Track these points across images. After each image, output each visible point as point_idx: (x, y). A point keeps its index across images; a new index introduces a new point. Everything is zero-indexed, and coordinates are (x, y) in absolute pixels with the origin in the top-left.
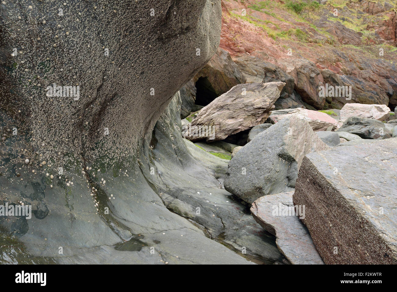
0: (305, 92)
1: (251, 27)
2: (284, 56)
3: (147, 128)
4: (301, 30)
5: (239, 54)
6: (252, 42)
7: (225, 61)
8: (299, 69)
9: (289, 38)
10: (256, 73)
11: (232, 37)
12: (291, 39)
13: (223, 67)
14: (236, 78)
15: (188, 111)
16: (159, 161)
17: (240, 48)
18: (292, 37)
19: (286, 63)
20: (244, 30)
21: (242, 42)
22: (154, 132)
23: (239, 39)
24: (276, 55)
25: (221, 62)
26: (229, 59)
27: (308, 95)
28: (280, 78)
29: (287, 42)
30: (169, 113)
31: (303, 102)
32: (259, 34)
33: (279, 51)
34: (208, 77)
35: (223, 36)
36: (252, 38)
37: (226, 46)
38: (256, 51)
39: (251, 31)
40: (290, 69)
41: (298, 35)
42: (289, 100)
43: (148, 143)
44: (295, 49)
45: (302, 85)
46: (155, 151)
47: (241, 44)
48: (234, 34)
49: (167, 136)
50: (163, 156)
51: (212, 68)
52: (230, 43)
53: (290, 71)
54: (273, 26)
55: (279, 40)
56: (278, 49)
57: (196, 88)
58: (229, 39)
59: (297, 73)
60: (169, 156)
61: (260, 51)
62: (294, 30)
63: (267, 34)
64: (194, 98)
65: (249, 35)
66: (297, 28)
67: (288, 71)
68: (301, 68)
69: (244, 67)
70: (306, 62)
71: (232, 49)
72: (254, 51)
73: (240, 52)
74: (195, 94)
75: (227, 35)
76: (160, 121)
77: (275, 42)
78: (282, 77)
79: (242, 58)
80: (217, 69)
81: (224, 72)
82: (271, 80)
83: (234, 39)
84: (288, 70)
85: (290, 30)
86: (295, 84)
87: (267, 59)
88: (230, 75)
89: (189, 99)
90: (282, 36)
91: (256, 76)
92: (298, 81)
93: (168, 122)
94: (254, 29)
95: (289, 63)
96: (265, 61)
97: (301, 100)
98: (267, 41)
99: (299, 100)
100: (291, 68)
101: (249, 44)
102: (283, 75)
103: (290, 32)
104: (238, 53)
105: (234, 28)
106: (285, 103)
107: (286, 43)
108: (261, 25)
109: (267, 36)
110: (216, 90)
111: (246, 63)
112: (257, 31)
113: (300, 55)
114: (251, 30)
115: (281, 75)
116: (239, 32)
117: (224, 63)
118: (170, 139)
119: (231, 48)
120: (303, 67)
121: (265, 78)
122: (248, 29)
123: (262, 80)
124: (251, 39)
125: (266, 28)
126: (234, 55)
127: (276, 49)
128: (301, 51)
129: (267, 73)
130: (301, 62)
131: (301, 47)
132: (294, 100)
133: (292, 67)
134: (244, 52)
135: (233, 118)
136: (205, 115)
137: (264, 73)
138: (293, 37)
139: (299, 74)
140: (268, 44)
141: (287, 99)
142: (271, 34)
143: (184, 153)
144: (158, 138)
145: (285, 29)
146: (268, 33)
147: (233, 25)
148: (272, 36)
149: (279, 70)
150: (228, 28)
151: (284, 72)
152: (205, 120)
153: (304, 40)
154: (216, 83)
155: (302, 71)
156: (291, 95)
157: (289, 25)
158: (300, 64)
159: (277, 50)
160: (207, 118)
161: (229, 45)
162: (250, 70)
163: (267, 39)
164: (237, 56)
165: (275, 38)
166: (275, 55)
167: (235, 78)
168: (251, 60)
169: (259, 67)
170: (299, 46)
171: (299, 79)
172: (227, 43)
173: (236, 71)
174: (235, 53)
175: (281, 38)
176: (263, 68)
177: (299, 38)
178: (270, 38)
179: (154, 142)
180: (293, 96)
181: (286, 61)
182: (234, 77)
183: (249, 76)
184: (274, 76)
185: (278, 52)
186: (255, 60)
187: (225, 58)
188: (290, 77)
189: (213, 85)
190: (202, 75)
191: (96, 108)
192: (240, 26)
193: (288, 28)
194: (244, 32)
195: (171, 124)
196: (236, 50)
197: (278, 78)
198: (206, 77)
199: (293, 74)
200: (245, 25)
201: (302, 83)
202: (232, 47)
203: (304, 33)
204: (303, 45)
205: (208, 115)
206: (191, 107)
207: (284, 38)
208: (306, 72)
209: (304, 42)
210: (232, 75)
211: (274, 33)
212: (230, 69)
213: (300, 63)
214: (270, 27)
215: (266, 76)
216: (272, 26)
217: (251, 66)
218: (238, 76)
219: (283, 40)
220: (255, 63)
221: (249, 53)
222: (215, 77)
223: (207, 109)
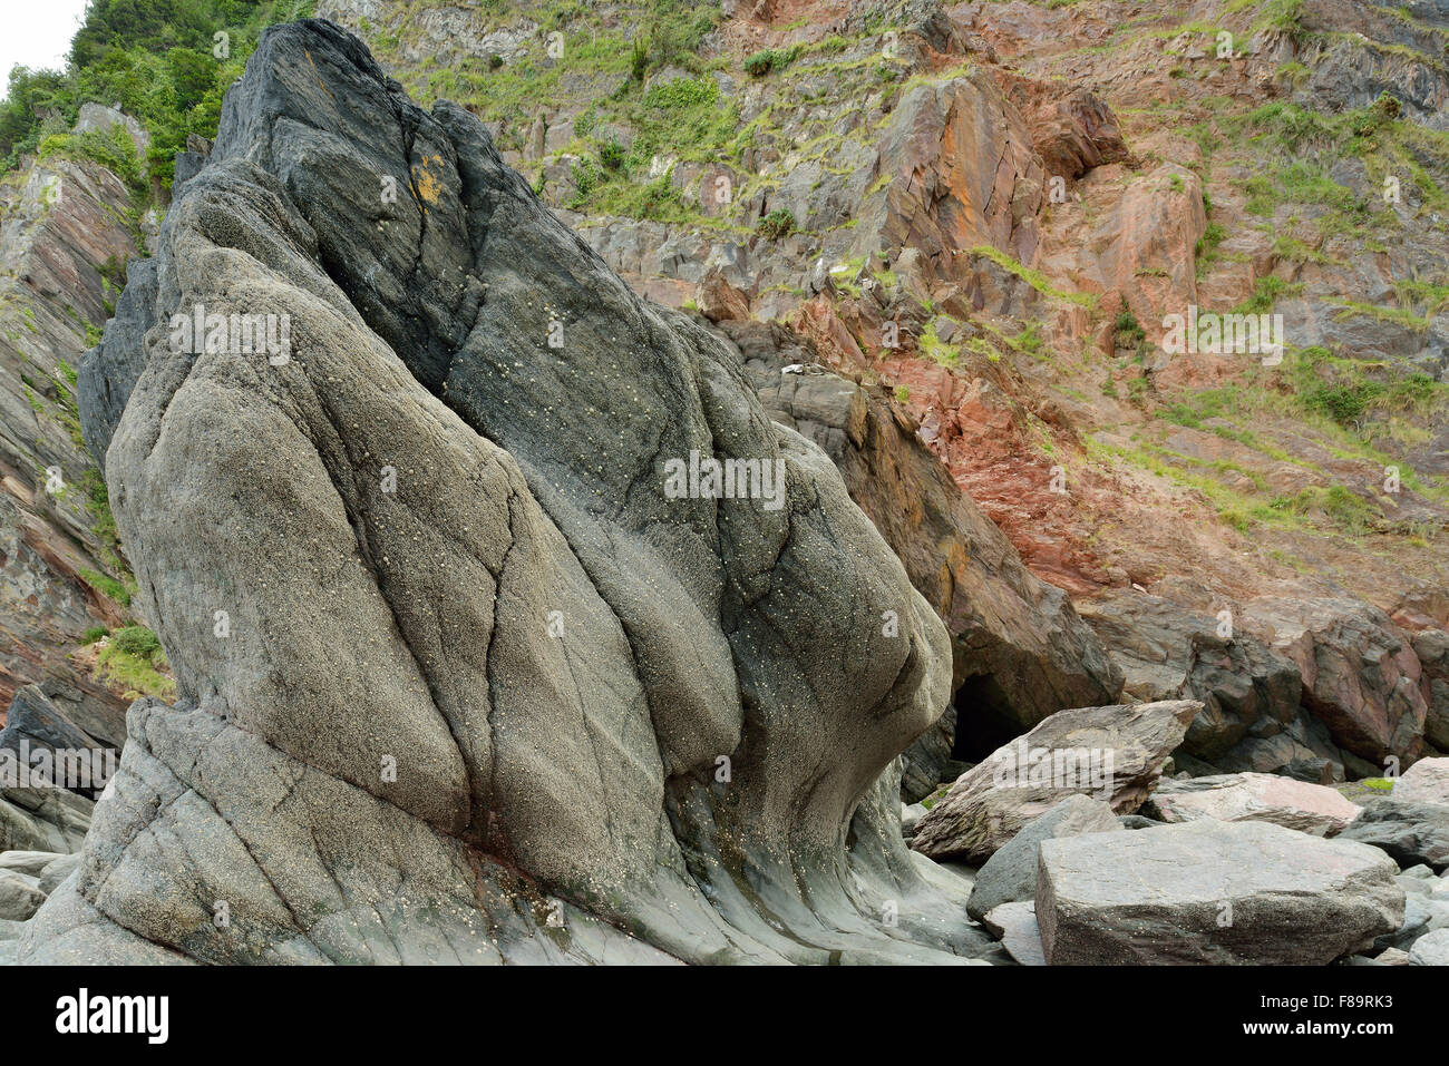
0: (1343, 713)
1: (1160, 493)
2: (1268, 590)
3: (846, 813)
4: (1349, 489)
5: (1106, 592)
6: (1157, 547)
7: (1054, 620)
8: (1324, 636)
9: (1300, 522)
10: (1162, 653)
11: (1087, 534)
12: (1306, 526)
13: (1044, 641)
14: (1090, 674)
15: (928, 781)
16: (859, 873)
17: (1110, 569)
18: (1311, 518)
19: (1274, 617)
20: (1129, 504)
21: (1120, 549)
22: (852, 822)
23: (1111, 540)
24: (1241, 587)
25: (1040, 626)
26: (1067, 614)
27: (1354, 724)
28: (1247, 668)
29: (1289, 537)
30: (878, 789)
31: (1334, 748)
32: (1186, 516)
33: (1254, 572)
34: (996, 673)
35: (1057, 531)
36: (1156, 535)
37: (1064, 565)
38: (1169, 577)
39: (1154, 509)
40: (1289, 634)
41: (1333, 509)
42: (1280, 743)
43: (843, 838)
44: (1319, 561)
45: (1330, 688)
46: (853, 855)
47: (1116, 557)
48: (1095, 521)
49: (873, 831)
50: (866, 867)
51: (1011, 646)
52: (1079, 554)
53: (1288, 643)
54: (1244, 480)
55: (1258, 534)
56: (1251, 567)
57: (955, 712)
58: (1075, 543)
59: (1315, 649)
60: (876, 866)
61: (1180, 578)
62: (1319, 490)
63: (1215, 514)
64: (947, 740)
65: (1146, 523)
66: (1335, 484)
67: (1280, 644)
68: (1330, 631)
69: (1125, 634)
70: (1350, 608)
71: (1084, 576)
72: (1161, 578)
73: (1111, 583)
74: (951, 729)
75: (1070, 529)
76: (863, 802)
77: (1241, 539)
78: (1253, 664)
79: (1115, 607)
80: (1024, 648)
81: (1050, 656)
82: (1214, 675)
83: (1093, 539)
84: (1278, 639)
85: (1304, 491)
86: (1304, 687)
87: (1205, 605)
88: (1069, 664)
89: (932, 745)
90: (1273, 517)
91: (1163, 662)
92: (1318, 677)
93: (876, 805)
94: (1169, 497)
95: (1288, 614)
96: (1197, 612)
97: (1328, 742)
98: (1210, 542)
99: (1322, 740)
100: (1292, 632)
101: (1142, 556)
102: (1259, 659)
103: (1304, 498)
104: (1106, 587)
105: (1095, 502)
106: (1265, 754)
107: (1288, 541)
108: (1198, 481)
109: (1213, 520)
110: (1023, 713)
111: (1129, 619)
112: (1178, 505)
113: (1333, 585)
114: (1157, 502)
115: (1254, 658)
116: (1110, 515)
117: (1051, 627)
118: (879, 838)
119: (1079, 572)
120: (1339, 627)
121: (1194, 669)
122: (1145, 501)
123: (1183, 676)
124: (1152, 538)
125: (1215, 491)
126: (1089, 594)
127: (1244, 565)
128: (1339, 569)
129: (1202, 651)
130: (1335, 609)
131: (1341, 552)
132: (1298, 741)
133: (1296, 629)
134: (1124, 584)
135: (1039, 800)
136: (966, 793)
137: (1189, 652)
138: (1316, 517)
139: (1323, 653)
140: (1214, 552)
141: (1273, 738)
142: (1230, 512)
143: (905, 867)
144: (858, 833)
145: (1287, 489)
146: (1218, 511)
147: (1092, 490)
148: (1232, 521)
149: (1246, 641)
150: (1074, 505)
151: (1262, 646)
152: (965, 805)
153: (1357, 527)
154: (1022, 692)
155: (1335, 641)
156: (1290, 726)
157: (1304, 475)
158: (1327, 616)
159: (1244, 572)
160: (971, 800)
161: (1073, 560)
162: (1143, 645)
163: (1213, 532)
164: (1101, 599)
165: (1243, 525)
166: (1237, 591)
167: (1086, 675)
168: (1146, 611)
169: (1175, 633)
170: (1333, 550)
171: (1320, 670)
172: (1068, 557)
173: (1088, 651)
174: (1093, 587)
175: (1267, 526)
176: (1188, 637)
177: (1339, 520)
178: (1224, 529)
179: (852, 840)
180: (1297, 729)
181: (1276, 609)
182: (1081, 671)
183: (1140, 664)
184: (1226, 662)
185: (1248, 578)
186: (1162, 608)
187: (1055, 611)
188: (1283, 663)
189: (1012, 699)
190: (978, 669)
191: (808, 787)
192: (1117, 494)
193: (1297, 486)
194: (1131, 514)
195: (882, 811)
196: (1097, 579)
197: (1241, 668)
198: (990, 675)
199: (1299, 653)
200: (1135, 489)
201: (1334, 683)
202: (1086, 569)
203: (1357, 500)
204: (1349, 547)
205: (974, 793)
206: (939, 769)
207: (1278, 524)
208: (1346, 645)
209: (1355, 535)
210: (1075, 665)
211: (1242, 507)
212: (1069, 647)
213: (1325, 612)
214: (1231, 486)
215: (1198, 662)
216: (1241, 481)
217: (1146, 632)
218: (1096, 666)
219: (1274, 532)
220: (1162, 621)
221: (1142, 584)
222: (1020, 673)
223: (973, 778)
